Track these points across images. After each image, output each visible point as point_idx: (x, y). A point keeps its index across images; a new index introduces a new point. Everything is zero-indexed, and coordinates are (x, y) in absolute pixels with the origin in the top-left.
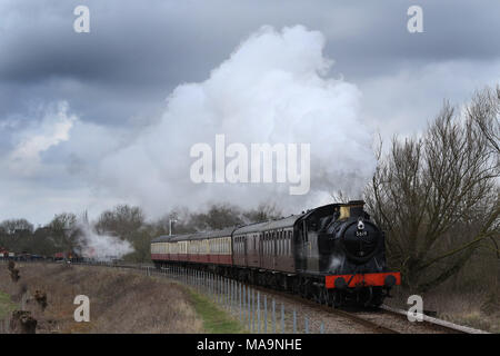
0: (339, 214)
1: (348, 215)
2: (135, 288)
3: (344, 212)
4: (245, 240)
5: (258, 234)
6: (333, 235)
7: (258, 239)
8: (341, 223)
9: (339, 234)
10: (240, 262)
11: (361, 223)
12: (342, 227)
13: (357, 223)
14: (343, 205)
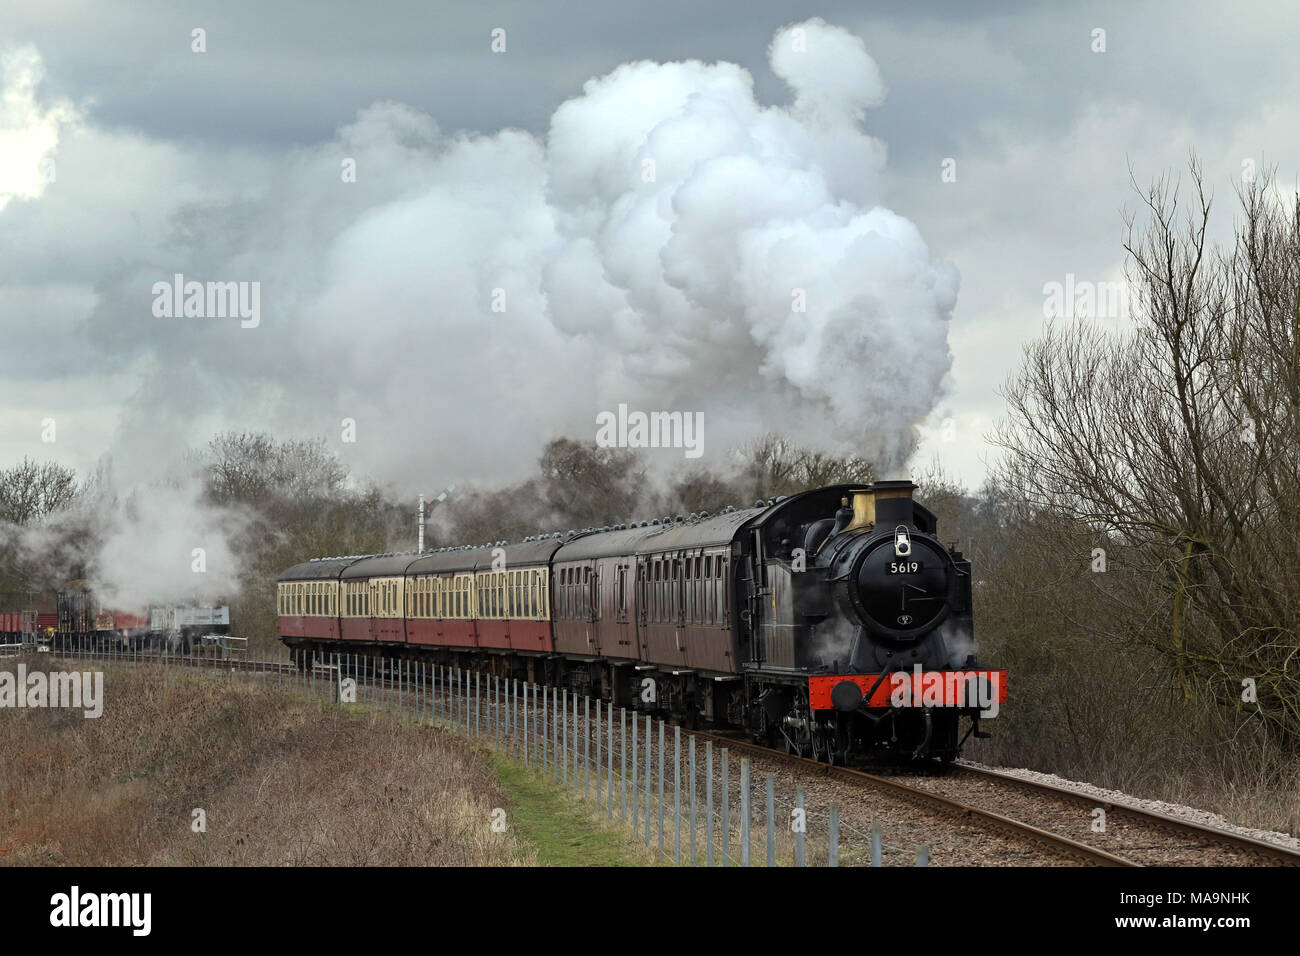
0: (849, 516)
1: (872, 517)
2: (290, 744)
3: (863, 509)
4: (592, 577)
5: (632, 562)
6: (832, 570)
7: (631, 577)
8: (854, 537)
9: (845, 569)
10: (577, 643)
11: (902, 539)
12: (855, 550)
13: (892, 539)
14: (862, 489)
